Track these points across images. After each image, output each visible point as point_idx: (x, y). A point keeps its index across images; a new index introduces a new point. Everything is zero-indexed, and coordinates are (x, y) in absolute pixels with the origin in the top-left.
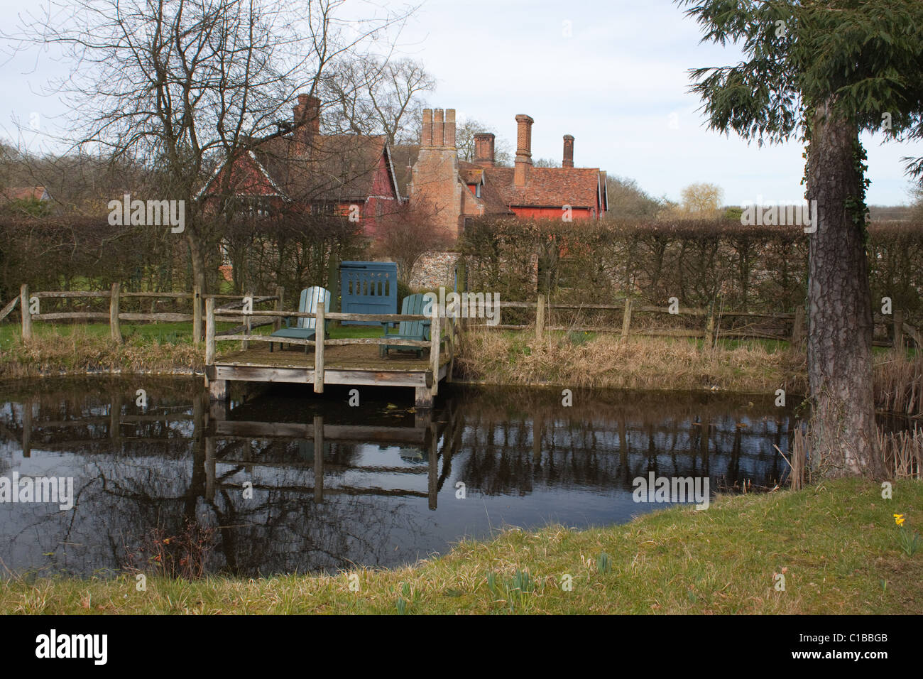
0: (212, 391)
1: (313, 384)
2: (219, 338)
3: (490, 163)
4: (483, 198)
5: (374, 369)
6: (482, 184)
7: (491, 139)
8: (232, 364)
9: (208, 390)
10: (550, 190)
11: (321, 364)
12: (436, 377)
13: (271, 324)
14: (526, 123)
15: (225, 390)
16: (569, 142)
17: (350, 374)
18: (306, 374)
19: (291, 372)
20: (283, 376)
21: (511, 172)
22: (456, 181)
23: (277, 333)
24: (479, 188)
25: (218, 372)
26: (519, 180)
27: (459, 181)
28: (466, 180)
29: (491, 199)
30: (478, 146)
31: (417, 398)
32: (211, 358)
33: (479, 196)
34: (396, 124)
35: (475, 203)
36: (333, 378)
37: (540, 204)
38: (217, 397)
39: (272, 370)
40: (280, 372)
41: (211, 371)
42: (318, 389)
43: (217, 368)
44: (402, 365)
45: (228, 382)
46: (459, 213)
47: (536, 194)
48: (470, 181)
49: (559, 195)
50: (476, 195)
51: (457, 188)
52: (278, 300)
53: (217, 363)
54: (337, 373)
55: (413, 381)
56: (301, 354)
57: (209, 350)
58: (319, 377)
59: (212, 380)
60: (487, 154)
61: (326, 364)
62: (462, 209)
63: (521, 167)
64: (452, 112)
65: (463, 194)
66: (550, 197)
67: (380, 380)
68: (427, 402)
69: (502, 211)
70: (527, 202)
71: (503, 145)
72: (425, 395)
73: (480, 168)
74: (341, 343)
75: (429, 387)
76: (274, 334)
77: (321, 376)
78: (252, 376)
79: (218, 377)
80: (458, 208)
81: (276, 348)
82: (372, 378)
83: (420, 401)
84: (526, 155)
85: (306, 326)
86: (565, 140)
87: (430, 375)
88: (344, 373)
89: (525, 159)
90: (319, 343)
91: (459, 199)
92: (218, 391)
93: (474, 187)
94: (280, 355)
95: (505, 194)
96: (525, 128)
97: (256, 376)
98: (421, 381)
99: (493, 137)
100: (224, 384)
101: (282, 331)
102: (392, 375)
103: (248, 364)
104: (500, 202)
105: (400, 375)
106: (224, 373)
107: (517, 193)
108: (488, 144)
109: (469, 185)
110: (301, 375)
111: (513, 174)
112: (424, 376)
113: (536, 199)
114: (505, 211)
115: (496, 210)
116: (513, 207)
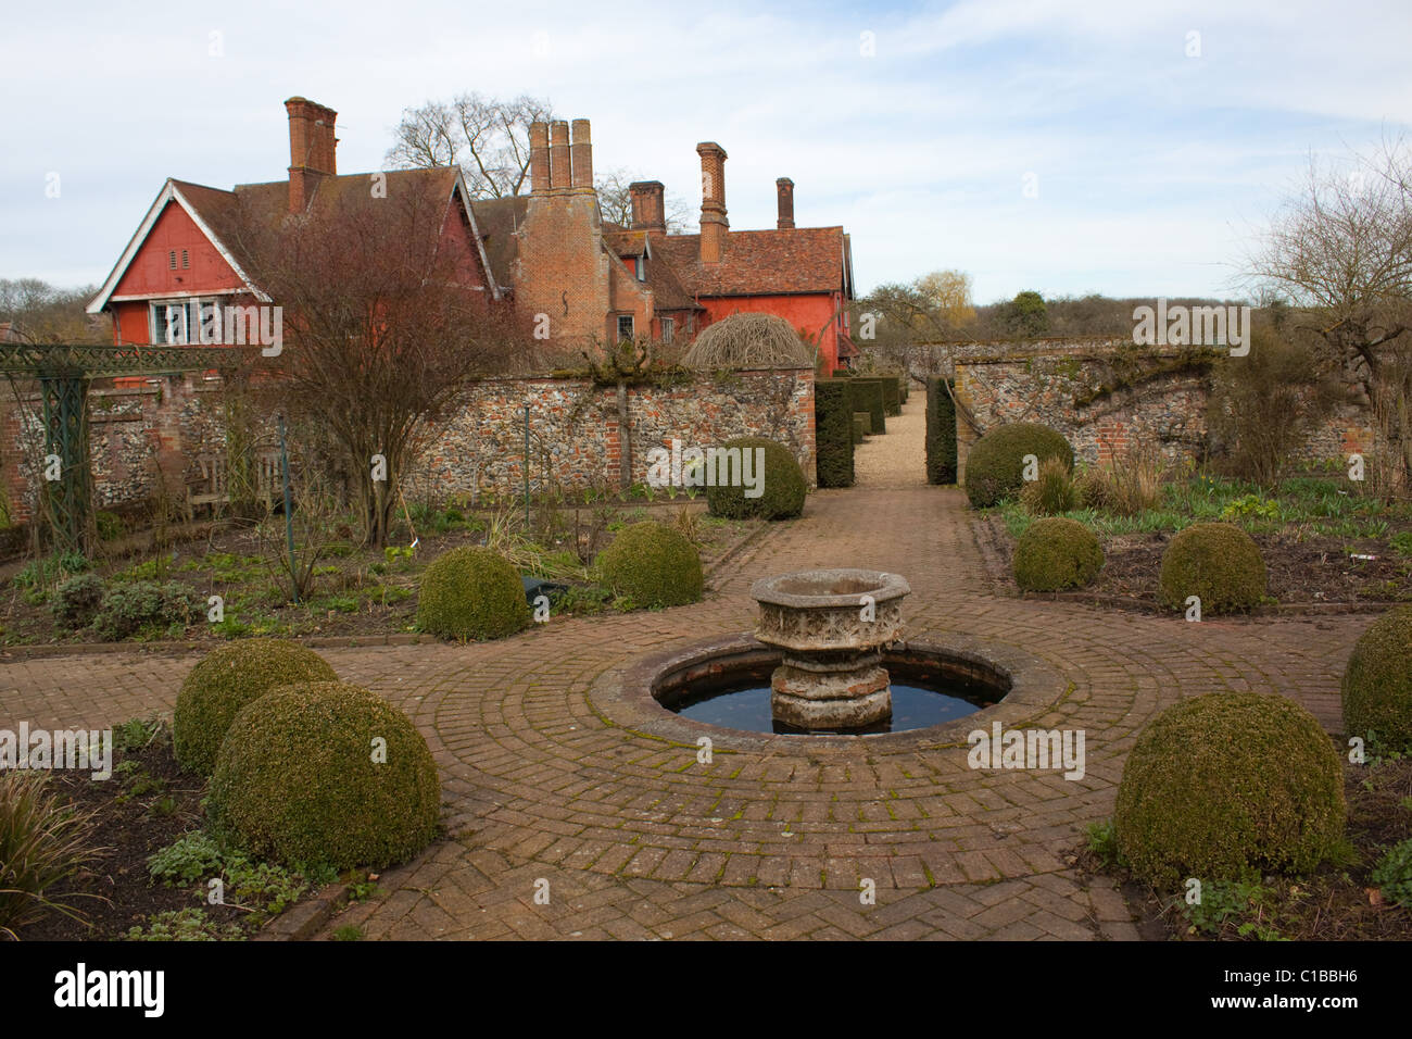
3: (658, 230)
4: (649, 282)
6: (646, 257)
7: (657, 191)
10: (762, 267)
14: (713, 156)
16: (785, 188)
21: (695, 240)
22: (597, 249)
24: (641, 263)
26: (709, 253)
27: (604, 250)
28: (617, 251)
29: (664, 284)
30: (638, 203)
33: (642, 278)
35: (635, 289)
37: (748, 290)
46: (606, 308)
47: (741, 275)
48: (624, 252)
49: (779, 274)
50: (637, 277)
51: (601, 264)
60: (652, 216)
62: (612, 301)
63: (712, 229)
64: (582, 130)
65: (612, 272)
66: (764, 278)
69: (684, 305)
70: (725, 288)
80: (605, 299)
84: (718, 210)
86: (779, 186)
89: (716, 217)
91: (605, 283)
93: (632, 262)
95: (686, 278)
96: (714, 165)
99: (661, 186)
104: (679, 291)
107: (706, 274)
108: (653, 200)
109: (624, 258)
111: (699, 244)
113: (740, 283)
114: (690, 305)
115: (675, 302)
116: (703, 298)
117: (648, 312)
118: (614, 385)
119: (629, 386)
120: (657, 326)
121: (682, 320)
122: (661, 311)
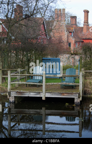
0: (10, 100)
1: (42, 97)
2: (12, 83)
3: (75, 25)
4: (74, 37)
5: (61, 92)
6: (73, 32)
7: (75, 18)
8: (16, 91)
9: (9, 99)
11: (45, 91)
12: (81, 94)
13: (24, 78)
14: (87, 12)
15: (14, 99)
17: (54, 94)
18: (40, 94)
19: (35, 93)
20: (32, 95)
21: (82, 28)
22: (66, 31)
23: (28, 81)
25: (12, 94)
26: (85, 31)
28: (69, 31)
29: (76, 37)
30: (72, 20)
31: (75, 101)
32: (10, 89)
34: (45, 14)
35: (72, 38)
36: (48, 95)
38: (11, 101)
39: (29, 93)
40: (31, 93)
41: (10, 93)
42: (44, 99)
43: (12, 92)
44: (69, 91)
45: (15, 96)
47: (90, 35)
50: (72, 36)
51: (66, 34)
52: (26, 70)
53: (12, 91)
54: (50, 93)
55: (74, 96)
56: (36, 87)
57: (9, 87)
58: (44, 95)
59: (10, 96)
60: (74, 23)
61: (46, 91)
62: (68, 40)
63: (85, 26)
64: (64, 10)
65: (68, 35)
67: (63, 96)
68: (78, 103)
69: (79, 41)
70: (87, 37)
71: (79, 20)
72: (77, 100)
73: (72, 27)
74: (51, 84)
75: (79, 98)
76: (27, 81)
77: (44, 94)
78: (22, 95)
79: (12, 95)
81: (28, 85)
82: (61, 95)
83: (76, 102)
84: (87, 23)
85: (36, 79)
87: (79, 94)
88: (52, 94)
90: (44, 84)
91: (66, 37)
92: (12, 99)
93: (71, 33)
94: (30, 88)
95: (80, 35)
96: (87, 14)
97: (24, 95)
98: (76, 96)
99: (76, 17)
100: (14, 97)
101: (29, 80)
102: (67, 94)
103: (22, 91)
104: (79, 38)
105: (69, 94)
106: (13, 94)
107: (84, 35)
108: (75, 20)
109: (70, 32)
110: (38, 94)
112: (77, 94)
113: (90, 37)
114: (81, 41)
115: (78, 40)
116: (83, 39)
117: (74, 42)
118: (73, 55)
119: (75, 55)
120: (75, 44)
121: (79, 43)
122: (76, 42)
